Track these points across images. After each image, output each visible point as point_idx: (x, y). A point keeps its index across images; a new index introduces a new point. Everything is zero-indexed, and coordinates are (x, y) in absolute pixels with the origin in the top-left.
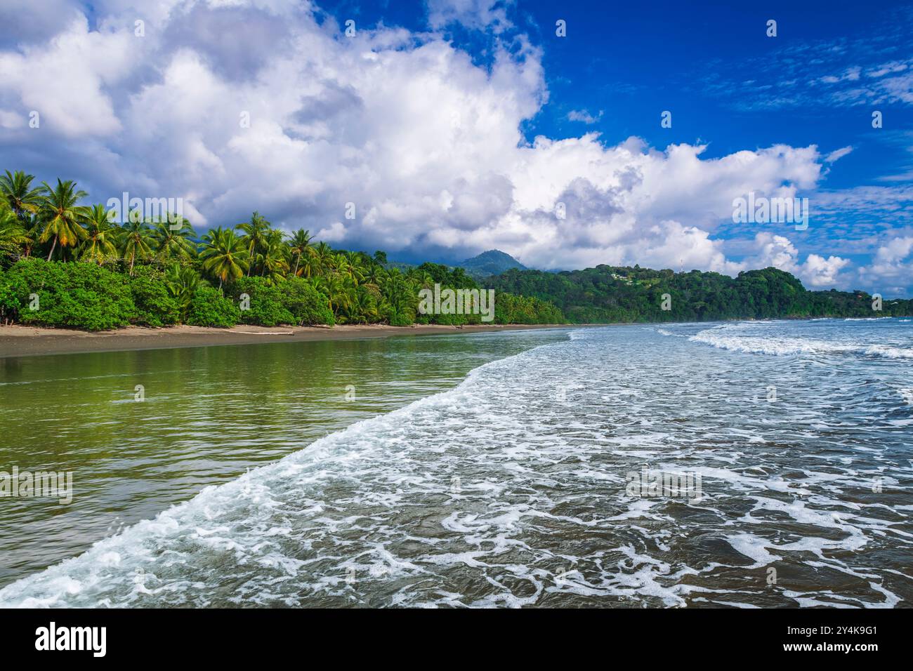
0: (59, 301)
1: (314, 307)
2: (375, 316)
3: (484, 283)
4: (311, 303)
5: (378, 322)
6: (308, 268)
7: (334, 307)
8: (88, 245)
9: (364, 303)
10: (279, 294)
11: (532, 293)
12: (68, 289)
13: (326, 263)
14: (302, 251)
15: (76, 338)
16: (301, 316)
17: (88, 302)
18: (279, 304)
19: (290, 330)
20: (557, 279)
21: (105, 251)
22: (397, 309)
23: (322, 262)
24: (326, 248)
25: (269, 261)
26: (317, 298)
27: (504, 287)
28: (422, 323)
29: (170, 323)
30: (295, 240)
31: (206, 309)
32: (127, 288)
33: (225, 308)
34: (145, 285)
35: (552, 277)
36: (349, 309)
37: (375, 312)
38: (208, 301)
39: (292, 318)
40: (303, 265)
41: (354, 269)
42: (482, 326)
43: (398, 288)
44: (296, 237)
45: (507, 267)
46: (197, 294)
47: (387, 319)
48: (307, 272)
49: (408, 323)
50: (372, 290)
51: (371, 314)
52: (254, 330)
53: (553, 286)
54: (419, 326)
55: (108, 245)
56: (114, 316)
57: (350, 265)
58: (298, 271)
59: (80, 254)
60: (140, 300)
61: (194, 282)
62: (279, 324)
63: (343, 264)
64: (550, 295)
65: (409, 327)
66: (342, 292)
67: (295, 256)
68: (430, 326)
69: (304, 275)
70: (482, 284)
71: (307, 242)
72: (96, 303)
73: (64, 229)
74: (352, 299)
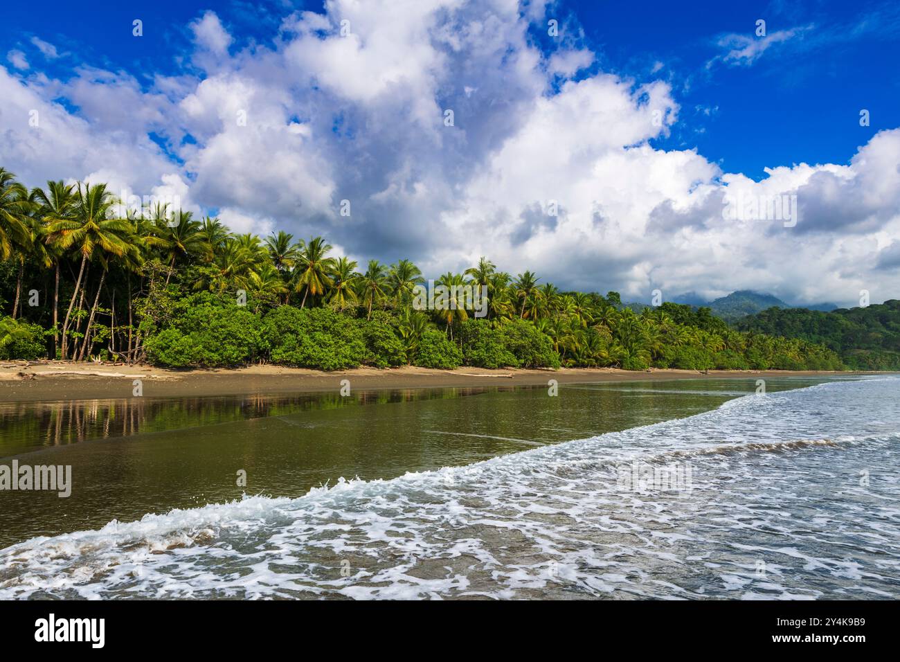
0: (300, 343)
1: (537, 349)
2: (605, 358)
3: (738, 324)
4: (535, 346)
5: (609, 366)
6: (534, 310)
7: (561, 350)
8: (334, 294)
9: (593, 345)
10: (502, 336)
11: (799, 334)
12: (308, 332)
13: (552, 305)
14: (528, 294)
15: (310, 377)
16: (525, 358)
17: (324, 343)
18: (502, 346)
19: (509, 372)
20: (830, 318)
21: (347, 297)
22: (630, 352)
23: (549, 303)
24: (552, 289)
25: (495, 304)
26: (540, 340)
27: (762, 328)
28: (661, 367)
29: (395, 364)
30: (521, 282)
31: (431, 351)
32: (360, 332)
33: (448, 349)
34: (376, 328)
35: (824, 316)
36: (577, 351)
37: (605, 354)
38: (433, 343)
39: (515, 360)
40: (529, 307)
41: (582, 310)
42: (733, 371)
43: (632, 329)
44: (522, 280)
45: (762, 307)
46: (424, 336)
47: (619, 363)
48: (534, 314)
49: (643, 367)
50: (603, 332)
51: (601, 357)
52: (476, 372)
53: (825, 327)
54: (656, 370)
55: (350, 292)
56: (346, 357)
57: (578, 306)
58: (524, 313)
59: (328, 302)
60: (371, 341)
61: (422, 325)
62: (502, 366)
63: (571, 306)
64: (822, 337)
65: (644, 371)
66: (570, 334)
67: (521, 299)
68: (670, 370)
69: (530, 317)
70: (734, 324)
71: (532, 284)
72: (330, 345)
73: (313, 280)
74: (580, 341)
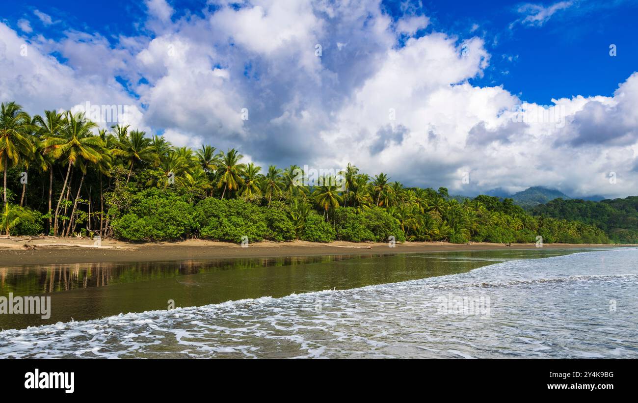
0: (221, 224)
1: (389, 228)
2: (437, 235)
3: (532, 210)
4: (387, 226)
5: (440, 240)
6: (387, 201)
7: (406, 228)
8: (244, 189)
9: (428, 225)
10: (363, 219)
11: (576, 218)
12: (226, 216)
13: (399, 196)
14: (382, 189)
15: (228, 248)
16: (380, 235)
17: (238, 224)
18: (363, 226)
19: (369, 245)
20: (599, 206)
21: (253, 191)
22: (455, 230)
23: (397, 196)
24: (399, 186)
25: (359, 196)
26: (391, 222)
27: (550, 214)
28: (477, 241)
29: (287, 239)
30: (377, 181)
31: (313, 229)
32: (263, 216)
33: (326, 228)
34: (274, 214)
35: (595, 204)
36: (417, 229)
37: (437, 231)
38: (315, 224)
39: (373, 236)
40: (383, 198)
41: (421, 201)
42: (529, 244)
43: (456, 214)
44: (378, 179)
45: (550, 199)
46: (308, 219)
47: (447, 238)
48: (386, 203)
49: (464, 241)
50: (435, 216)
51: (434, 234)
52: (345, 244)
53: (596, 212)
54: (474, 243)
55: (256, 188)
56: (253, 234)
57: (418, 198)
58: (379, 203)
59: (240, 195)
60: (271, 223)
61: (307, 211)
62: (363, 240)
63: (413, 198)
64: (594, 220)
65: (465, 244)
66: (412, 218)
67: (377, 192)
68: (484, 243)
69: (384, 206)
70: (530, 211)
71: (385, 182)
72: (242, 225)
73: (230, 179)
74: (419, 223)
